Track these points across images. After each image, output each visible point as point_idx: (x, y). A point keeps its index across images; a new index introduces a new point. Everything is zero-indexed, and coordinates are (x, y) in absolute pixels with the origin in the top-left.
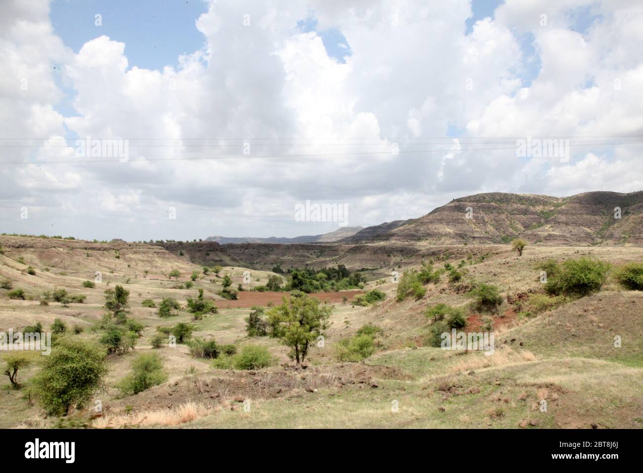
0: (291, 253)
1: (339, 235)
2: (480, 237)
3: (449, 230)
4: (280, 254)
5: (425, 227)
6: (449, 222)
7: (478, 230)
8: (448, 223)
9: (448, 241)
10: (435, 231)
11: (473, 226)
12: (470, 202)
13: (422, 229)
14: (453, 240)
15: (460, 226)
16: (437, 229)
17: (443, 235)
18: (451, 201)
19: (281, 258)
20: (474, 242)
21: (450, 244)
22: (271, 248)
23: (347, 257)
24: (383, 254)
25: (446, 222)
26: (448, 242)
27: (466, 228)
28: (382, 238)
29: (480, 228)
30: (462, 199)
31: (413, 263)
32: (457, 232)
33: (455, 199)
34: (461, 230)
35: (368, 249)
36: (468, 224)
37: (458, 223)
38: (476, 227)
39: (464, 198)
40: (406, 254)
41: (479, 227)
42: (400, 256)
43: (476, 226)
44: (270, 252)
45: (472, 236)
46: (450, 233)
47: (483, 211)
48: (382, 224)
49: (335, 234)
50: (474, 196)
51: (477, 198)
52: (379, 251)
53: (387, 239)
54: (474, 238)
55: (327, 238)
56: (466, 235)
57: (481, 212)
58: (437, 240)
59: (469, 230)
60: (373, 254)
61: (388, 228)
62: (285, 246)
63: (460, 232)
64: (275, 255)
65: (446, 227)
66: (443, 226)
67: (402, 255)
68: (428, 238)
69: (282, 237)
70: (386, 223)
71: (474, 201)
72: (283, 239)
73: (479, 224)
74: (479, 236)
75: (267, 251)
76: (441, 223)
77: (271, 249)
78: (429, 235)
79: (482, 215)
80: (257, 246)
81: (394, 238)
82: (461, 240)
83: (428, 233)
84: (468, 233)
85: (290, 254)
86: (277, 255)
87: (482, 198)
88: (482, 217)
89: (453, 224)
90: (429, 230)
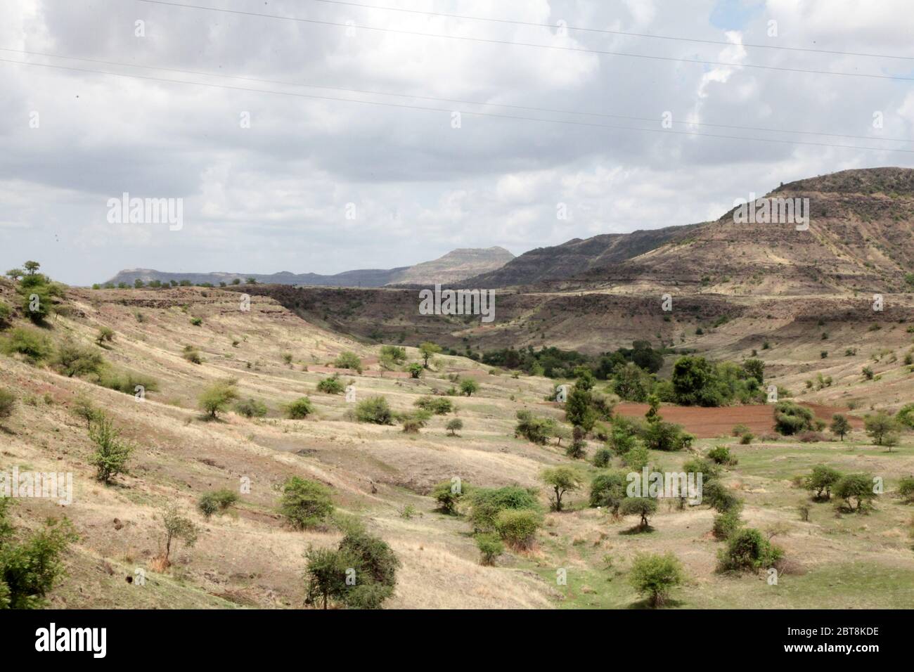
0: (407, 312)
1: (451, 269)
2: (854, 277)
3: (778, 260)
4: (381, 314)
5: (718, 250)
6: (776, 240)
7: (847, 258)
8: (773, 243)
9: (779, 285)
10: (745, 261)
11: (835, 250)
12: (821, 191)
13: (711, 256)
14: (791, 283)
15: (802, 249)
16: (749, 257)
17: (765, 270)
18: (775, 188)
19: (383, 323)
20: (841, 288)
21: (788, 294)
22: (354, 298)
23: (565, 322)
24: (651, 314)
25: (769, 240)
26: (779, 288)
27: (816, 253)
28: (614, 277)
29: (851, 255)
30: (803, 184)
31: (797, 337)
32: (798, 263)
33: (784, 183)
34: (805, 260)
35: (616, 303)
36: (822, 245)
37: (799, 241)
38: (841, 252)
39: (807, 181)
40: (708, 315)
41: (848, 253)
42: (694, 320)
43: (841, 248)
44: (354, 310)
45: (835, 273)
46: (783, 267)
47: (855, 212)
48: (569, 243)
49: (439, 265)
50: (833, 176)
51: (841, 182)
52: (642, 309)
53: (628, 281)
54: (839, 277)
55: (423, 275)
56: (819, 271)
57: (851, 215)
58: (753, 283)
59: (824, 258)
60: (629, 316)
61: (583, 253)
62: (389, 294)
63: (805, 264)
64: (367, 316)
65: (768, 251)
66: (761, 250)
67: (698, 317)
68: (727, 277)
69: (307, 272)
70: (577, 240)
71: (831, 189)
72: (311, 277)
73: (846, 244)
74: (852, 273)
75: (345, 306)
76: (757, 242)
77: (354, 302)
78: (730, 271)
79: (854, 224)
80: (319, 294)
81: (643, 276)
82: (812, 284)
83: (726, 266)
84: (822, 268)
85: (403, 313)
86: (373, 316)
87: (852, 182)
88: (855, 228)
89: (784, 245)
90: (729, 258)
